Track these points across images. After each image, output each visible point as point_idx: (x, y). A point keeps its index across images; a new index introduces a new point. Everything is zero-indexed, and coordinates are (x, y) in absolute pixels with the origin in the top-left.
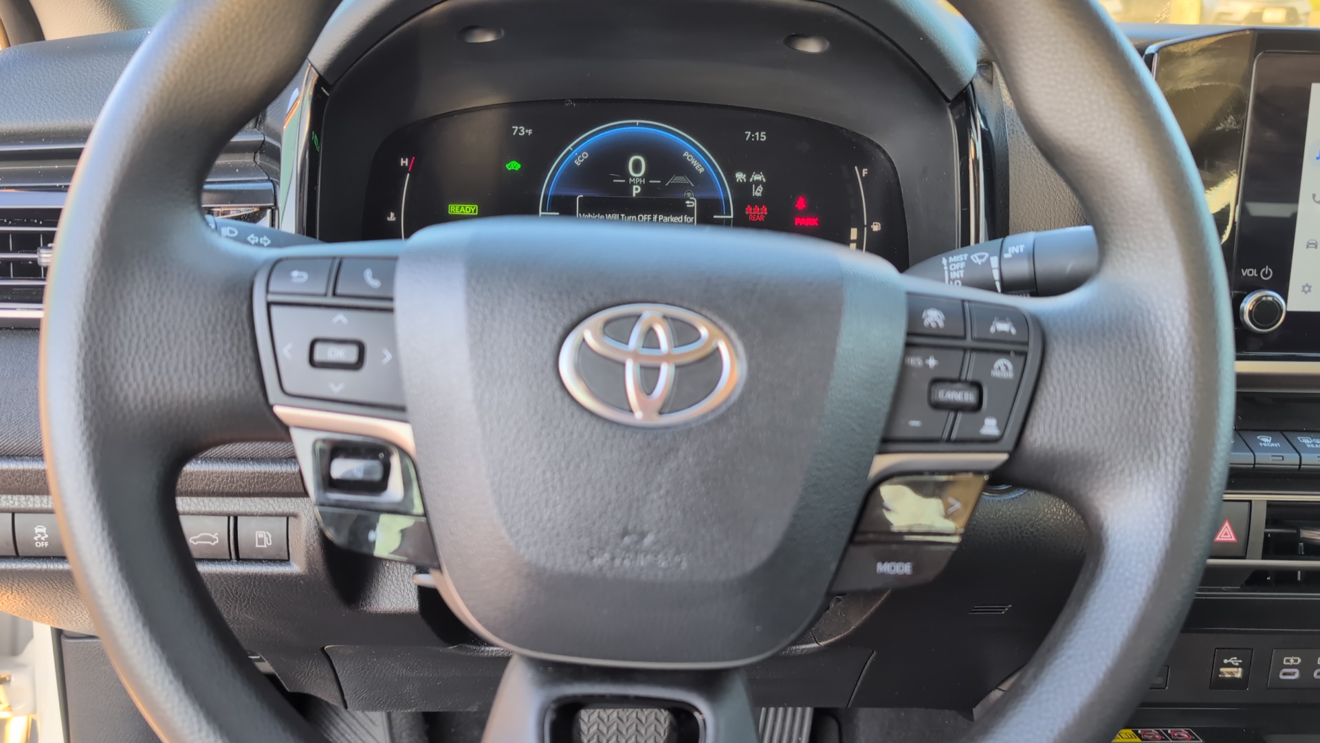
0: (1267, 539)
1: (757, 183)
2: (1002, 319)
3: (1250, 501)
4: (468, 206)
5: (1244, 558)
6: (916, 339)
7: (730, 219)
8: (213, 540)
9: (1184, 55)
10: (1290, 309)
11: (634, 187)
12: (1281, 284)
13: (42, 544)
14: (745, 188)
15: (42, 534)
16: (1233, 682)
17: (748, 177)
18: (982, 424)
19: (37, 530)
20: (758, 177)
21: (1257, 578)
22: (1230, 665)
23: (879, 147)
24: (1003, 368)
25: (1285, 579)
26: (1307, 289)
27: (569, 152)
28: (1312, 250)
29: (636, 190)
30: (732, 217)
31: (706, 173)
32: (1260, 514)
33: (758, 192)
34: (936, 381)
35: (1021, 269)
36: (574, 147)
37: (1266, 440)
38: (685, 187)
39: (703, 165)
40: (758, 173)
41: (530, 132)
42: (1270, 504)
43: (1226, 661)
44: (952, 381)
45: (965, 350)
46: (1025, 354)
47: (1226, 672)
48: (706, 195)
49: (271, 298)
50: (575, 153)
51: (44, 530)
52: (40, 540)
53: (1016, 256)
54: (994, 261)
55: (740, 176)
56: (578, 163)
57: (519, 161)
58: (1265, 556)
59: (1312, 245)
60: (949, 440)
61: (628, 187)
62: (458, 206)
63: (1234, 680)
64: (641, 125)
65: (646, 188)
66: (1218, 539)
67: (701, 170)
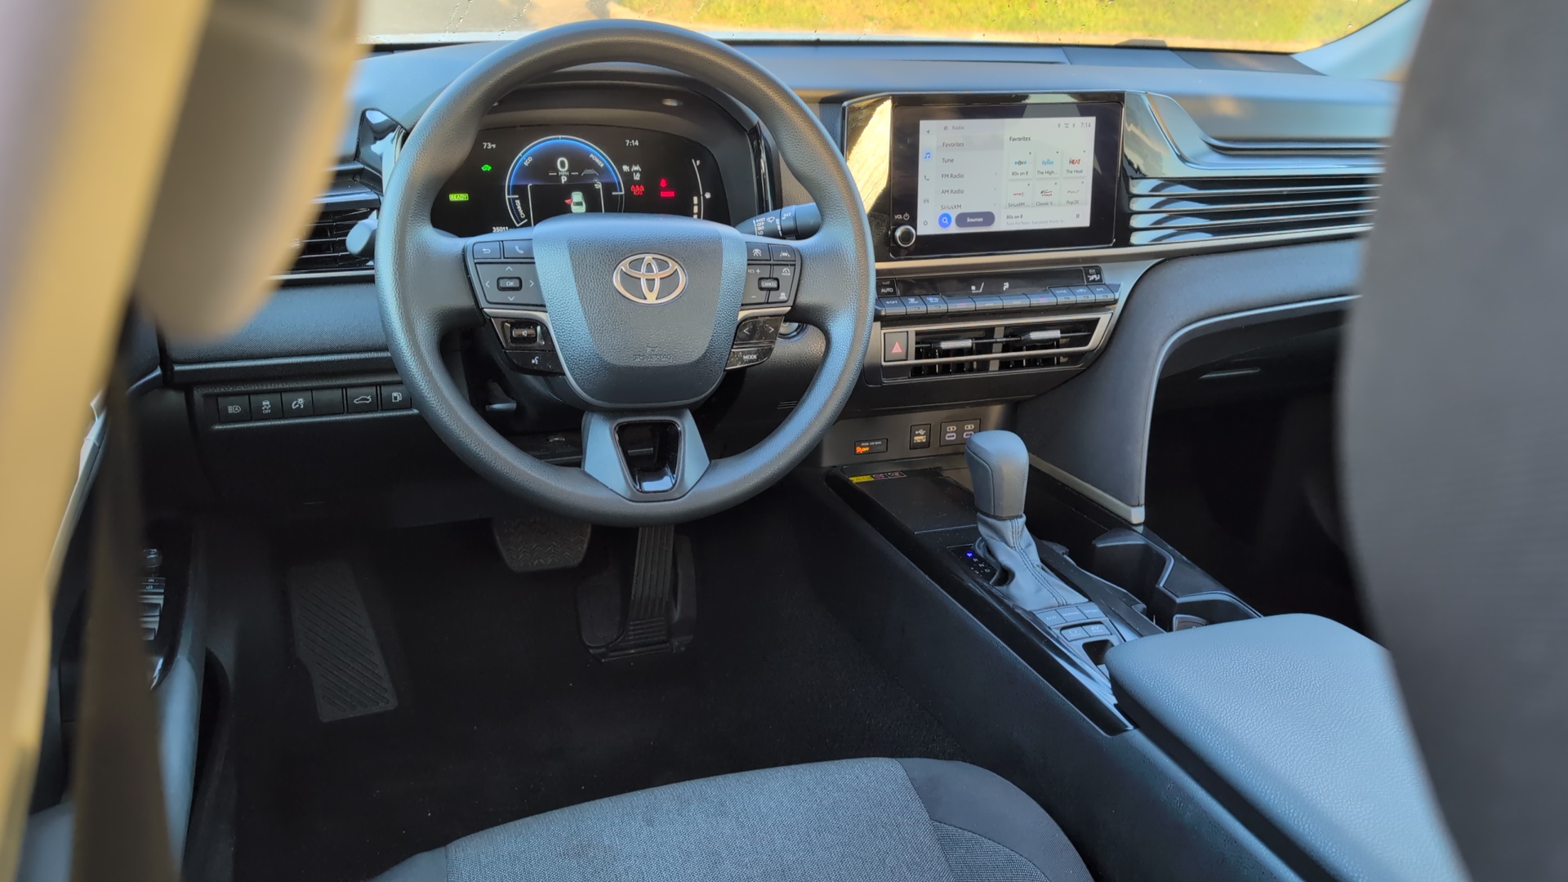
0: (917, 350)
1: (636, 172)
2: (785, 251)
3: (907, 332)
4: (461, 195)
5: (906, 360)
6: (752, 262)
7: (621, 196)
8: (368, 400)
9: (859, 108)
10: (919, 234)
11: (562, 177)
12: (913, 222)
13: (267, 411)
14: (630, 174)
15: (267, 405)
16: (921, 446)
17: (630, 168)
18: (780, 295)
19: (264, 403)
20: (636, 168)
21: (917, 371)
22: (919, 435)
23: (705, 148)
24: (786, 272)
25: (931, 369)
26: (926, 223)
27: (520, 157)
28: (926, 203)
29: (564, 180)
30: (623, 193)
31: (605, 166)
32: (912, 339)
33: (637, 177)
34: (760, 279)
35: (790, 224)
36: (523, 154)
37: (912, 300)
38: (592, 176)
39: (603, 162)
40: (636, 165)
41: (494, 146)
42: (918, 333)
43: (917, 432)
44: (767, 278)
45: (770, 265)
46: (795, 265)
47: (918, 439)
48: (605, 180)
49: (476, 261)
50: (524, 158)
51: (268, 403)
52: (266, 409)
53: (788, 218)
54: (778, 221)
55: (626, 168)
56: (526, 164)
57: (489, 165)
58: (916, 358)
59: (926, 201)
60: (768, 303)
61: (558, 177)
62: (455, 195)
63: (922, 443)
64: (562, 138)
65: (570, 177)
66: (893, 351)
67: (602, 165)
